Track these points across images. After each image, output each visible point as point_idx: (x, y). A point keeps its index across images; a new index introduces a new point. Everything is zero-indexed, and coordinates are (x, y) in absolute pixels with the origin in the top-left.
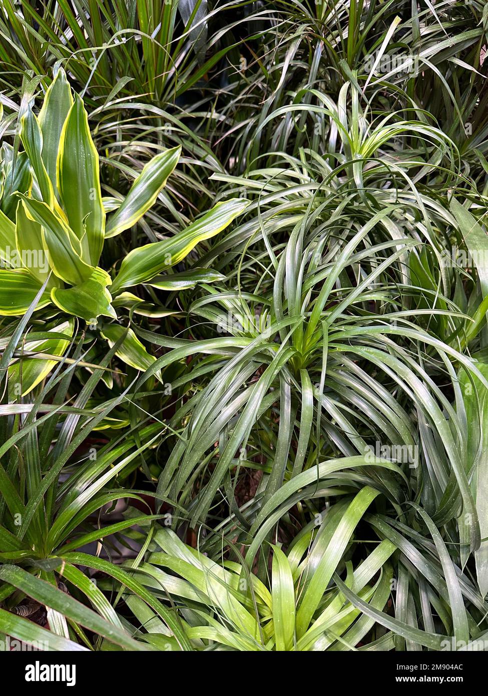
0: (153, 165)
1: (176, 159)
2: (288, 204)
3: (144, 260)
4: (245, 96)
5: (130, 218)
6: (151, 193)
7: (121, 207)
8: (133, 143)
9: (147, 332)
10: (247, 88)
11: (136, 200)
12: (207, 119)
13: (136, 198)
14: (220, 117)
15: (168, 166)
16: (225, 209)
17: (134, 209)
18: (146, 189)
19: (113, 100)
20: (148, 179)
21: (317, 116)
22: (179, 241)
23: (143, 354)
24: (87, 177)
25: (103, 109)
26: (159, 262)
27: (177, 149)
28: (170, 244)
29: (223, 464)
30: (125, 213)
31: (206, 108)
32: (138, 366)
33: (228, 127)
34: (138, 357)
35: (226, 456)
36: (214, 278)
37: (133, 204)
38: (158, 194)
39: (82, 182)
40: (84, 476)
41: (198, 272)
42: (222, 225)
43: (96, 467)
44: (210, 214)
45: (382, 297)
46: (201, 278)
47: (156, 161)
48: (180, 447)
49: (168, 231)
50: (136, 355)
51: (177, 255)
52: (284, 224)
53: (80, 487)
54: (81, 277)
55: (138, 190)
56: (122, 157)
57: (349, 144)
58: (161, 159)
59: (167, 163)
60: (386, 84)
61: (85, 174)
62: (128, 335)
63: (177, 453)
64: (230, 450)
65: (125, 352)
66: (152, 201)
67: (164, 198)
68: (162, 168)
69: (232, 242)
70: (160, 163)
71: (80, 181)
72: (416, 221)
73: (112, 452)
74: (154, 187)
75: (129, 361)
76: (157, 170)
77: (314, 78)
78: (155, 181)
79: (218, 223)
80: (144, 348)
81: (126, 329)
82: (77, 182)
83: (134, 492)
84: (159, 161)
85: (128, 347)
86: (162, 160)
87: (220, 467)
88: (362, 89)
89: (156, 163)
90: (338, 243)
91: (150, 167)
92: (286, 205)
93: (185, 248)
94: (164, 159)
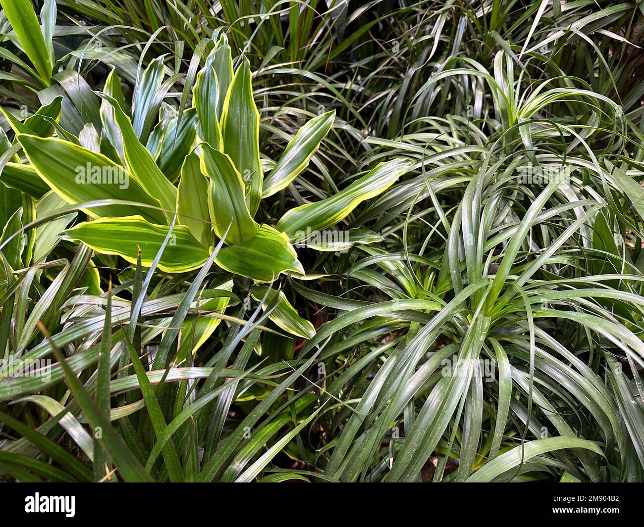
0: (308, 127)
1: (331, 123)
2: (444, 167)
3: (301, 220)
4: (386, 68)
5: (284, 180)
6: (305, 156)
7: (275, 169)
8: (284, 108)
9: (317, 293)
10: (388, 60)
11: (290, 162)
12: (346, 90)
13: (290, 159)
14: (359, 88)
15: (322, 129)
16: (389, 169)
17: (288, 170)
18: (300, 152)
19: (266, 66)
20: (303, 142)
21: (459, 85)
22: (339, 201)
23: (297, 318)
24: (248, 137)
25: (258, 74)
26: (317, 221)
27: (332, 113)
28: (327, 206)
29: (431, 444)
30: (278, 175)
31: (343, 79)
32: (293, 330)
33: (366, 99)
34: (292, 321)
35: (434, 434)
36: (371, 239)
37: (287, 166)
38: (312, 156)
39: (243, 142)
40: (241, 453)
41: (355, 233)
42: (384, 185)
43: (254, 443)
44: (372, 174)
45: (566, 261)
46: (358, 239)
47: (312, 124)
48: (354, 423)
49: (313, 194)
50: (290, 319)
51: (337, 214)
52: (444, 186)
53: (238, 467)
54: (241, 235)
55: (292, 153)
56: (275, 121)
57: (506, 110)
58: (316, 122)
59: (321, 127)
60: (534, 55)
61: (246, 134)
62: (279, 297)
63: (350, 430)
64: (439, 428)
65: (279, 316)
66: (306, 163)
67: (317, 160)
68: (317, 132)
69: (392, 203)
70: (315, 126)
71: (241, 141)
72: (584, 184)
73: (268, 426)
74: (308, 149)
75: (284, 325)
76: (312, 133)
77: (458, 49)
78: (309, 143)
79: (381, 183)
80: (296, 312)
81: (277, 291)
82: (238, 142)
83: (300, 473)
84: (314, 124)
85: (281, 310)
86: (317, 124)
87: (427, 447)
88: (518, 57)
89: (311, 127)
90: (509, 205)
91: (306, 131)
92: (443, 168)
93: (346, 208)
94: (319, 122)
